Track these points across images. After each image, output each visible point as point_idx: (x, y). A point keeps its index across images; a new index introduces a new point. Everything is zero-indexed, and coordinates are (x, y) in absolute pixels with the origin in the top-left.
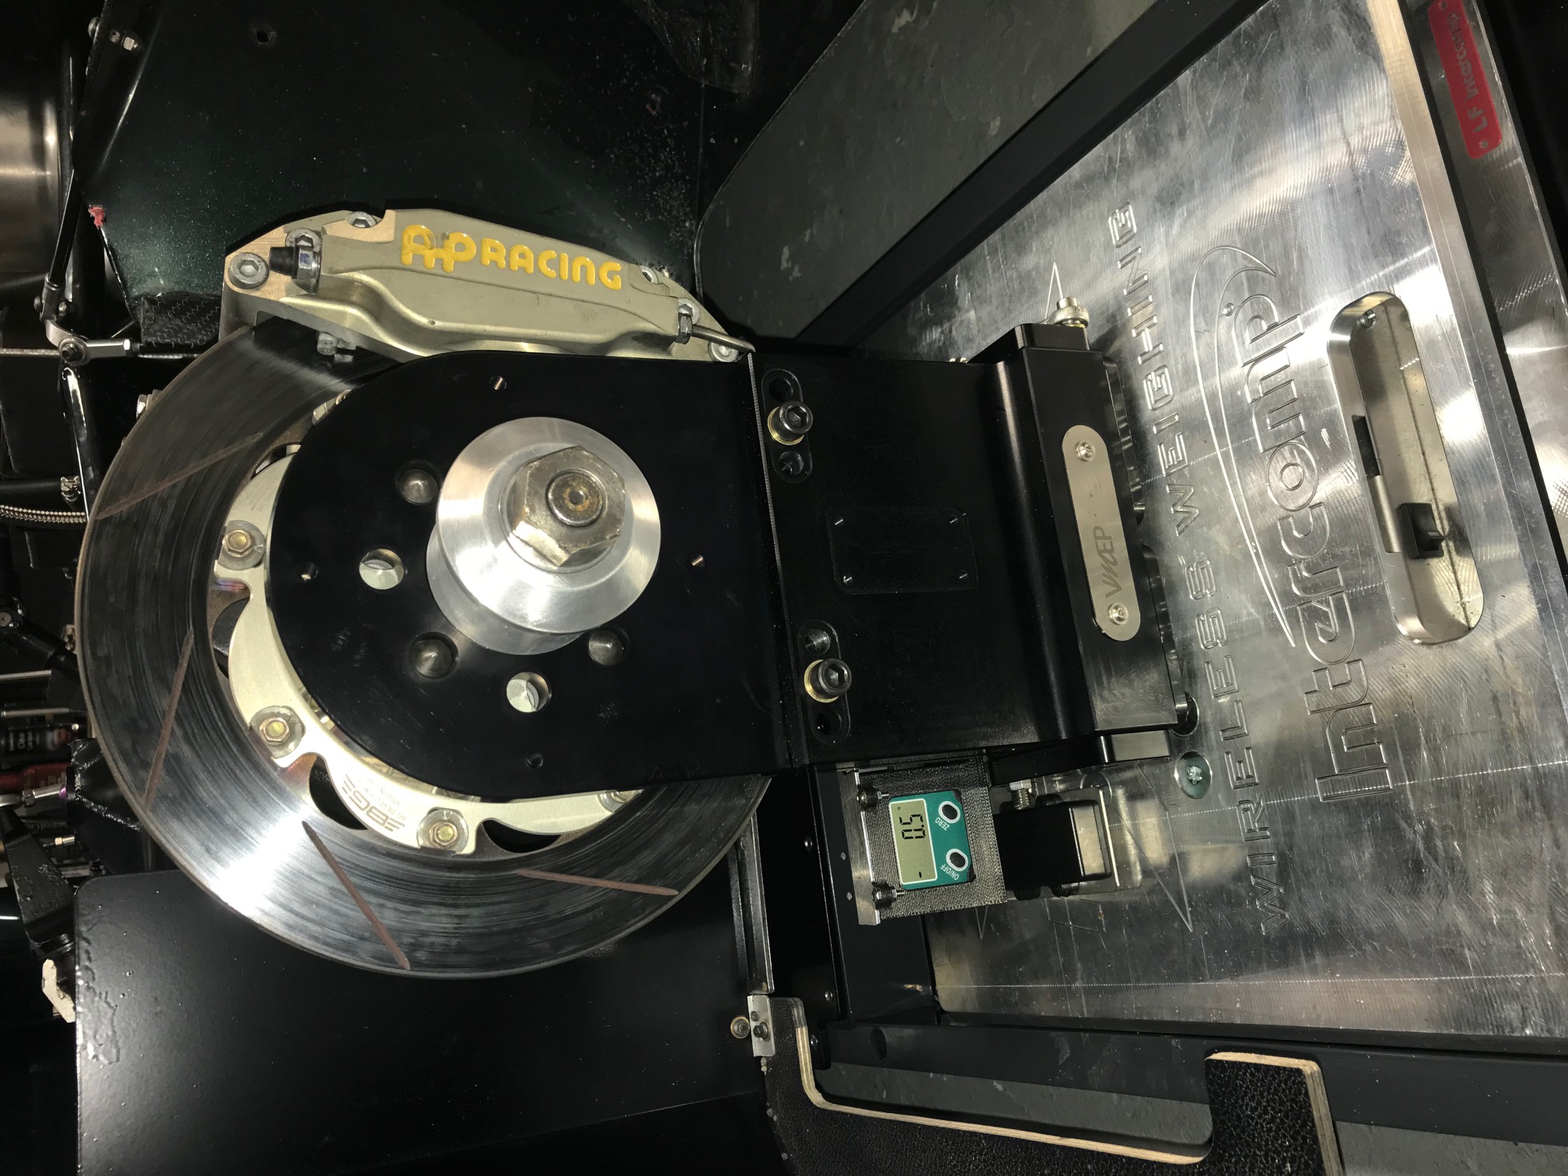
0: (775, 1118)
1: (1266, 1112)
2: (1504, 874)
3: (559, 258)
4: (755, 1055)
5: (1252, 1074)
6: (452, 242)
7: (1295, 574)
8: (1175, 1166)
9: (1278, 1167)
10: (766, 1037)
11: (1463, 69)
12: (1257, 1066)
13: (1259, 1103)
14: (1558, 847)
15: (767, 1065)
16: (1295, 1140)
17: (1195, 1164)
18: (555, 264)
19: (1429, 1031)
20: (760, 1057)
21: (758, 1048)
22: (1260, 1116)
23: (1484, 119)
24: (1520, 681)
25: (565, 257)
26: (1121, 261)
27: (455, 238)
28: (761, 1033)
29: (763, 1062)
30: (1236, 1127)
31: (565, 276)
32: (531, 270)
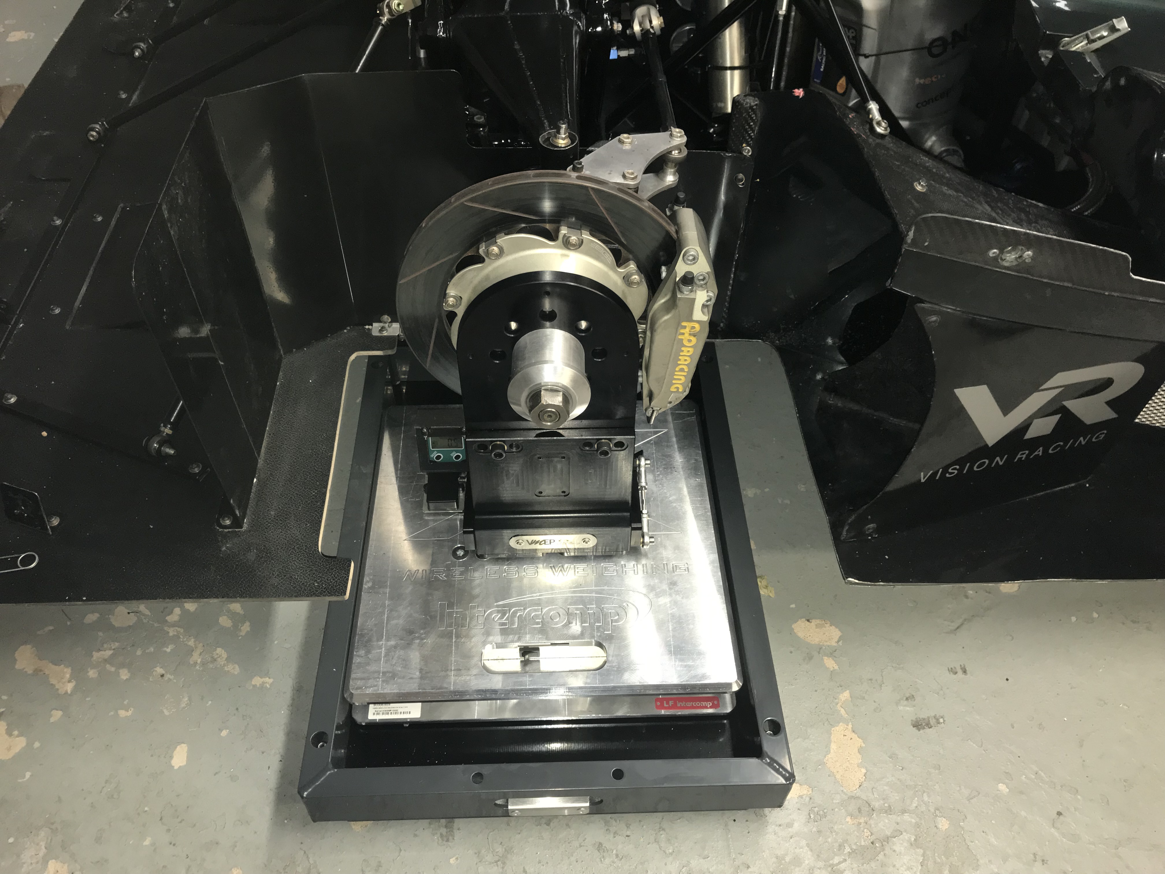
0: (345, 331)
1: (333, 579)
2: (404, 660)
3: (685, 372)
4: (374, 324)
5: (345, 577)
6: (692, 338)
7: (521, 610)
8: (318, 541)
9: (316, 581)
10: (381, 331)
11: (689, 703)
12: (348, 579)
13: (336, 578)
14: (409, 678)
15: (369, 329)
16: (325, 588)
17: (318, 549)
18: (682, 370)
19: (359, 624)
20: (372, 325)
21: (376, 326)
22: (332, 577)
23: (668, 706)
24: (463, 679)
25: (685, 374)
26: (667, 564)
27: (694, 340)
28: (382, 329)
29: (370, 327)
30: (329, 567)
31: (676, 373)
32: (679, 362)
